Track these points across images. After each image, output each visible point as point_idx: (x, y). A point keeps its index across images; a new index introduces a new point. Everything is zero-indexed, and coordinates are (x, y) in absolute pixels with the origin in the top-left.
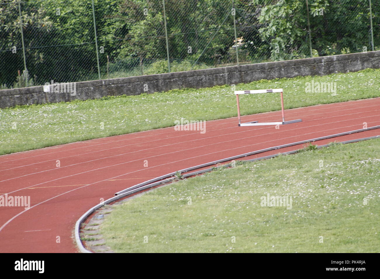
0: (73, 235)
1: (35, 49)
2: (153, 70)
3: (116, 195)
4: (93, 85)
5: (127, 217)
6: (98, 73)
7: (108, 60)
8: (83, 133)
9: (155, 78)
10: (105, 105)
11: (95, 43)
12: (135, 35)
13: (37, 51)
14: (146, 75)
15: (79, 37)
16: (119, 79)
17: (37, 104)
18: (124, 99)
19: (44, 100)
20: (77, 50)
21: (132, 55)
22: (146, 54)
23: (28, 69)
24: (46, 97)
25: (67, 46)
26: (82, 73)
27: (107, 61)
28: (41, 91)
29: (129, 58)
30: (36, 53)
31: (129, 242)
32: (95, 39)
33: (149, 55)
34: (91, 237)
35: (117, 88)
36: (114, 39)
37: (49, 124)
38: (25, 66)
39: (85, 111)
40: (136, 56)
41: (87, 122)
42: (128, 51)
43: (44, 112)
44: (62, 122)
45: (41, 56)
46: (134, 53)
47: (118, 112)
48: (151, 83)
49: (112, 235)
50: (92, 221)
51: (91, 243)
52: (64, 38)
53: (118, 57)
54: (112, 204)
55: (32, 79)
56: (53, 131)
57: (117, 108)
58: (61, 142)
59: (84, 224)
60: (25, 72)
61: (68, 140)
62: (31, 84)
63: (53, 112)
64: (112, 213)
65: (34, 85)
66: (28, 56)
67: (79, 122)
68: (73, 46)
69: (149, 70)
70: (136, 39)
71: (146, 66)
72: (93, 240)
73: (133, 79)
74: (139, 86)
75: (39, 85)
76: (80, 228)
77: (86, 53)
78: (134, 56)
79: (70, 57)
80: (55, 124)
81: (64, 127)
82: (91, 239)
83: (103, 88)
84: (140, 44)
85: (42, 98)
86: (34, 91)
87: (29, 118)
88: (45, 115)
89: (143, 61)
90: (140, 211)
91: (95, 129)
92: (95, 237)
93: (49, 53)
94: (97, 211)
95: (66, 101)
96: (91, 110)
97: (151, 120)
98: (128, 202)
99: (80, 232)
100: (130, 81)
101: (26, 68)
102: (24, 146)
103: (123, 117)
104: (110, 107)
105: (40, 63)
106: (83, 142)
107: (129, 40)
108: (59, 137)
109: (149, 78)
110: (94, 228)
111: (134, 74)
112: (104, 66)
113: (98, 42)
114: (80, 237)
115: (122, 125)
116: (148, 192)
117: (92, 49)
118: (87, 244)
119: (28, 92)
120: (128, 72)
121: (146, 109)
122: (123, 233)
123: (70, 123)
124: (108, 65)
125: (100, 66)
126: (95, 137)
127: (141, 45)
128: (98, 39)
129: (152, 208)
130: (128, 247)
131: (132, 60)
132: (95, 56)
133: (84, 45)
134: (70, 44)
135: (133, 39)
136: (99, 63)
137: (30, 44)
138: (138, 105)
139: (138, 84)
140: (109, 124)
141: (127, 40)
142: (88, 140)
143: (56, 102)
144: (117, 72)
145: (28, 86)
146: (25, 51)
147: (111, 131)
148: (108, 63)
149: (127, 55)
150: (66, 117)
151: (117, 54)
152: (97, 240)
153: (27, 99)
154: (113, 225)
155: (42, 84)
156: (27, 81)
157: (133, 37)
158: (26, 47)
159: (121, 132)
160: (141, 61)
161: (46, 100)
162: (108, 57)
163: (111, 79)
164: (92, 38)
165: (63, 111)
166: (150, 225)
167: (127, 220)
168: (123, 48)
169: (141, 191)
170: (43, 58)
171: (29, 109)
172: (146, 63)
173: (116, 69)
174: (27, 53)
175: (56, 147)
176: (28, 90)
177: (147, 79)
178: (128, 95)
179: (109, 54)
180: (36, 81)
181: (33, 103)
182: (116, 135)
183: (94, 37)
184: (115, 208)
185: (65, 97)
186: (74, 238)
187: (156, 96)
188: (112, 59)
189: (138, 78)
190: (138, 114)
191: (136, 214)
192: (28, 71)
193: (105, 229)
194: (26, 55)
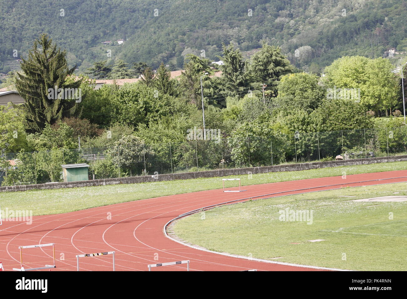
0: (163, 230)
2: (191, 171)
3: (179, 216)
4: (170, 175)
5: (183, 225)
6: (171, 171)
8: (166, 193)
9: (193, 174)
10: (174, 183)
12: (185, 157)
13: (149, 162)
14: (189, 172)
15: (164, 158)
16: (179, 174)
18: (181, 181)
19: (152, 180)
20: (163, 162)
26: (166, 171)
27: (174, 167)
28: (151, 177)
33: (190, 165)
35: (179, 177)
36: (177, 159)
37: (154, 189)
38: (145, 168)
39: (167, 185)
41: (168, 189)
42: (182, 163)
43: (152, 185)
44: (158, 189)
45: (151, 164)
47: (179, 186)
48: (191, 175)
49: (177, 231)
50: (170, 225)
51: (170, 234)
52: (159, 158)
54: (177, 220)
55: (147, 173)
56: (155, 192)
57: (178, 184)
58: (158, 196)
60: (145, 170)
61: (161, 196)
63: (155, 185)
64: (177, 223)
65: (148, 175)
67: (164, 189)
70: (185, 159)
71: (189, 169)
75: (150, 175)
76: (166, 228)
77: (167, 164)
78: (184, 165)
79: (161, 165)
80: (156, 189)
81: (159, 191)
83: (174, 177)
86: (148, 177)
87: (146, 187)
90: (188, 223)
91: (170, 192)
92: (171, 232)
93: (153, 163)
94: (172, 222)
95: (160, 181)
96: (169, 185)
97: (191, 189)
98: (183, 219)
100: (183, 174)
102: (144, 197)
103: (181, 188)
104: (176, 184)
105: (150, 167)
106: (166, 196)
107: (183, 158)
108: (157, 194)
110: (172, 228)
111: (185, 172)
112: (174, 169)
114: (166, 231)
115: (181, 191)
116: (190, 216)
117: (169, 162)
118: (168, 234)
120: (182, 171)
121: (189, 185)
122: (182, 230)
123: (161, 189)
125: (172, 169)
126: (171, 194)
127: (187, 161)
129: (192, 221)
130: (184, 235)
132: (171, 165)
133: (166, 161)
134: (161, 160)
138: (186, 183)
139: (186, 176)
140: (175, 190)
142: (168, 195)
143: (156, 182)
145: (146, 175)
146: (145, 162)
147: (176, 193)
149: (182, 165)
150: (160, 187)
151: (178, 164)
153: (146, 180)
154: (178, 227)
156: (145, 173)
159: (180, 193)
160: (187, 167)
163: (176, 173)
164: (169, 158)
165: (159, 185)
166: (192, 228)
168: (180, 162)
169: (188, 215)
171: (146, 184)
173: (178, 170)
175: (156, 198)
176: (146, 177)
177: (189, 174)
178: (182, 179)
179: (175, 164)
180: (149, 173)
181: (148, 182)
182: (178, 194)
184: (179, 221)
186: (164, 232)
187: (192, 180)
188: (176, 166)
190: (186, 186)
191: (186, 223)
193: (175, 229)
194: (145, 164)
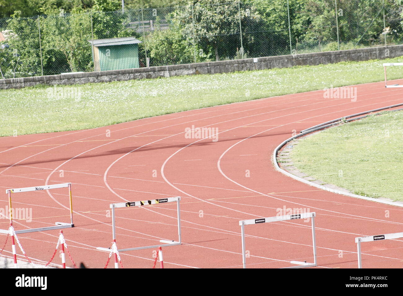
0: (272, 158)
1: (248, 33)
2: (327, 49)
3: (301, 132)
4: (287, 58)
5: (308, 148)
6: (290, 50)
7: (297, 41)
8: (279, 91)
9: (329, 54)
10: (294, 72)
11: (289, 30)
12: (316, 25)
13: (250, 35)
14: (323, 52)
15: (278, 26)
16: (304, 55)
17: (249, 70)
18: (308, 68)
19: (254, 68)
20: (276, 34)
21: (314, 39)
22: (323, 38)
23: (243, 47)
24: (255, 66)
25: (270, 32)
26: (280, 50)
27: (296, 43)
28: (252, 62)
29: (311, 40)
30: (249, 36)
31: (309, 164)
32: (289, 27)
33: (325, 38)
34: (284, 160)
35: (303, 60)
36: (302, 27)
37: (257, 84)
38: (242, 45)
39: (281, 76)
40: (316, 39)
41: (282, 83)
42: (311, 35)
43: (254, 76)
44: (265, 83)
45: (253, 38)
46: (315, 37)
47: (303, 77)
48: (326, 58)
49: (298, 159)
50: (285, 149)
51: (284, 164)
52: (268, 26)
53: (304, 39)
54: (298, 139)
55: (246, 54)
56: (259, 89)
57: (303, 74)
58: (265, 96)
59: (279, 152)
60: (242, 49)
61: (270, 95)
62: (245, 57)
63: (260, 75)
64: (298, 145)
65: (247, 57)
66: (244, 38)
67: (277, 83)
68: (274, 32)
69: (325, 49)
70: (317, 28)
71: (323, 46)
72: (285, 162)
73: (314, 55)
74: (318, 59)
75: (251, 58)
76: (277, 154)
77: (283, 37)
78: (315, 39)
79: (272, 39)
80: (261, 84)
81: (267, 86)
82: (284, 161)
83: (294, 60)
84: (319, 31)
85: (253, 66)
86: (247, 62)
87: (243, 79)
88: (254, 78)
89: (321, 42)
90: (317, 144)
91: (288, 88)
92: (287, 160)
93: (258, 37)
94: (288, 143)
95: (268, 69)
96: (285, 75)
97: (326, 83)
98: (309, 137)
99: (277, 156)
100: (312, 56)
101: (242, 46)
102: (240, 98)
103: (307, 80)
104: (298, 73)
105: (252, 43)
106: (279, 96)
107: (311, 28)
108: (263, 93)
109: (325, 54)
110: (286, 154)
111: (315, 51)
112: (294, 46)
113: (291, 29)
114: (277, 160)
115: (306, 86)
116: (323, 131)
117: (286, 34)
118: (281, 164)
119: (244, 62)
120: (310, 50)
121: (322, 75)
122: (306, 158)
123: (271, 84)
124: (297, 45)
125: (292, 46)
126: (287, 93)
128: (291, 27)
129: (326, 142)
130: (309, 167)
131: (313, 41)
132: (289, 39)
133: (281, 31)
134: (272, 31)
135: (314, 28)
136: (292, 44)
137: (245, 30)
138: (317, 72)
139: (317, 58)
140: (297, 85)
141: (310, 28)
142: (283, 95)
143: (262, 70)
144: (303, 50)
145: (244, 58)
146: (242, 35)
147: (298, 90)
148: (297, 43)
149: (310, 38)
150: (269, 80)
151: (303, 37)
152: (288, 162)
153: (243, 67)
154: (299, 152)
155: (253, 57)
156: (243, 55)
157: (314, 26)
158: (242, 32)
159: (305, 90)
160: (320, 43)
161: (255, 68)
162: (297, 39)
163: (299, 54)
164: (287, 26)
165: (266, 75)
166: (324, 153)
167: (308, 150)
168: (308, 33)
169: (318, 130)
170: (254, 40)
171: (244, 74)
172: (323, 44)
173: (303, 48)
174: (243, 36)
175: (262, 100)
176: (243, 61)
177: (323, 55)
178: (310, 65)
179: (298, 38)
180: (249, 55)
181: (247, 70)
182: (302, 92)
183: (288, 26)
184: (300, 141)
185: (268, 66)
186: (273, 161)
187: (329, 66)
188: (300, 41)
189: (318, 54)
190: (317, 78)
191: (314, 145)
192: (243, 49)
193: (293, 155)
194: (242, 37)
